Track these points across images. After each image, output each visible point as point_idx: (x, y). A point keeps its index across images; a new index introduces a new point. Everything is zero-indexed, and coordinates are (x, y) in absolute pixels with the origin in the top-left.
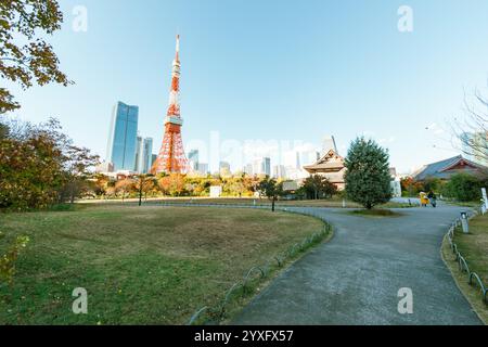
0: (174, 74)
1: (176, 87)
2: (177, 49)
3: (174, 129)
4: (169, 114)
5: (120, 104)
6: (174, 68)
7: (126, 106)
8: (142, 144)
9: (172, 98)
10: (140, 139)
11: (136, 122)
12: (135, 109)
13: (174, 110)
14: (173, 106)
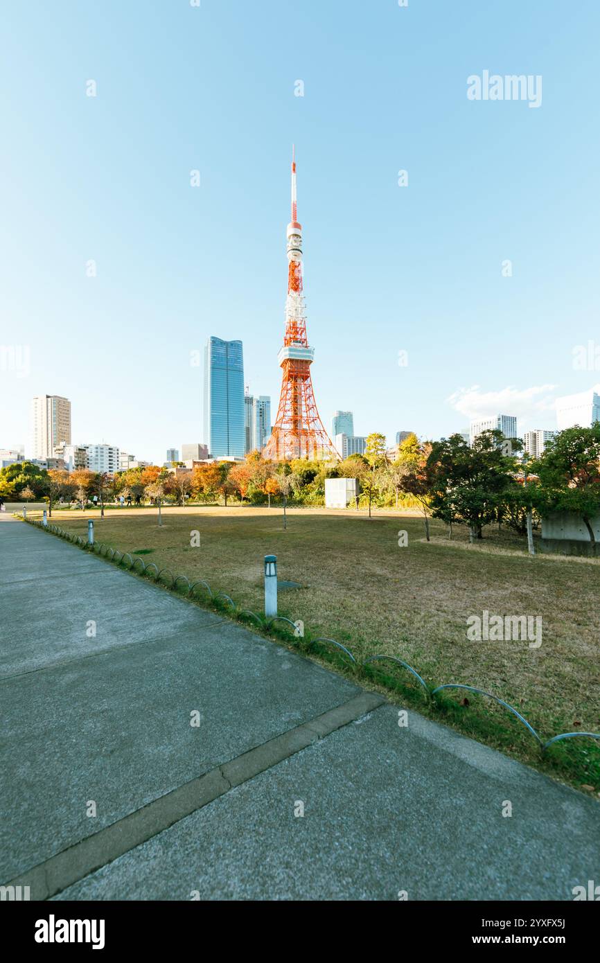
0: (290, 256)
1: (296, 285)
2: (294, 198)
3: (298, 371)
4: (287, 342)
5: (215, 342)
6: (291, 243)
7: (223, 343)
8: (255, 411)
9: (290, 306)
10: (249, 401)
11: (241, 371)
12: (236, 346)
13: (295, 333)
14: (294, 324)
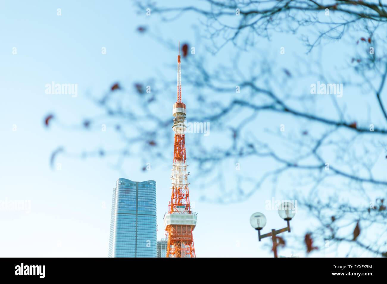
3: (181, 236)
14: (179, 190)
